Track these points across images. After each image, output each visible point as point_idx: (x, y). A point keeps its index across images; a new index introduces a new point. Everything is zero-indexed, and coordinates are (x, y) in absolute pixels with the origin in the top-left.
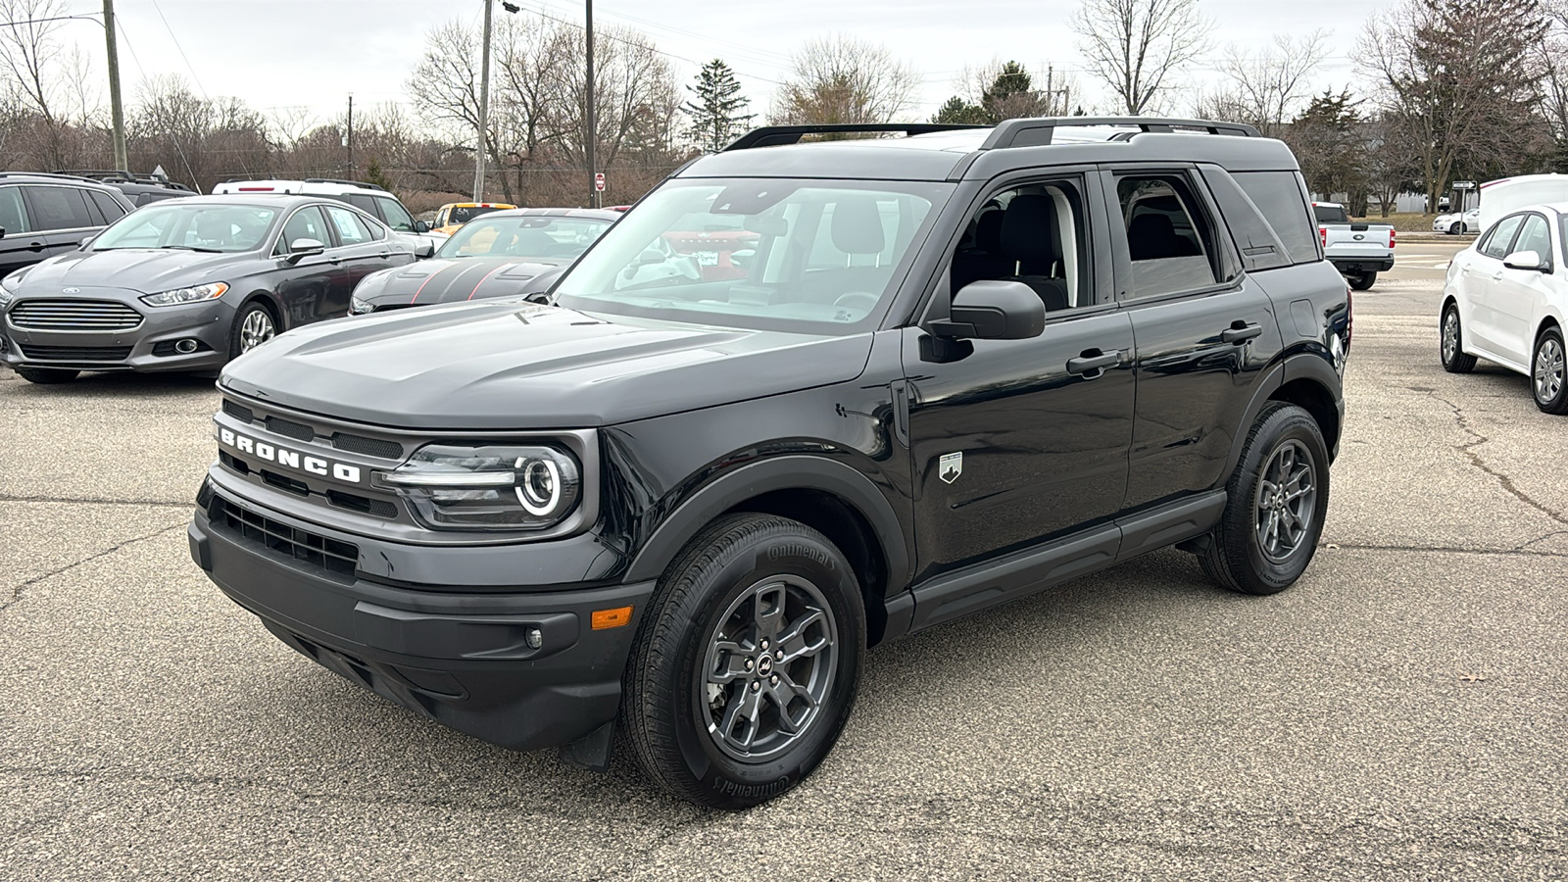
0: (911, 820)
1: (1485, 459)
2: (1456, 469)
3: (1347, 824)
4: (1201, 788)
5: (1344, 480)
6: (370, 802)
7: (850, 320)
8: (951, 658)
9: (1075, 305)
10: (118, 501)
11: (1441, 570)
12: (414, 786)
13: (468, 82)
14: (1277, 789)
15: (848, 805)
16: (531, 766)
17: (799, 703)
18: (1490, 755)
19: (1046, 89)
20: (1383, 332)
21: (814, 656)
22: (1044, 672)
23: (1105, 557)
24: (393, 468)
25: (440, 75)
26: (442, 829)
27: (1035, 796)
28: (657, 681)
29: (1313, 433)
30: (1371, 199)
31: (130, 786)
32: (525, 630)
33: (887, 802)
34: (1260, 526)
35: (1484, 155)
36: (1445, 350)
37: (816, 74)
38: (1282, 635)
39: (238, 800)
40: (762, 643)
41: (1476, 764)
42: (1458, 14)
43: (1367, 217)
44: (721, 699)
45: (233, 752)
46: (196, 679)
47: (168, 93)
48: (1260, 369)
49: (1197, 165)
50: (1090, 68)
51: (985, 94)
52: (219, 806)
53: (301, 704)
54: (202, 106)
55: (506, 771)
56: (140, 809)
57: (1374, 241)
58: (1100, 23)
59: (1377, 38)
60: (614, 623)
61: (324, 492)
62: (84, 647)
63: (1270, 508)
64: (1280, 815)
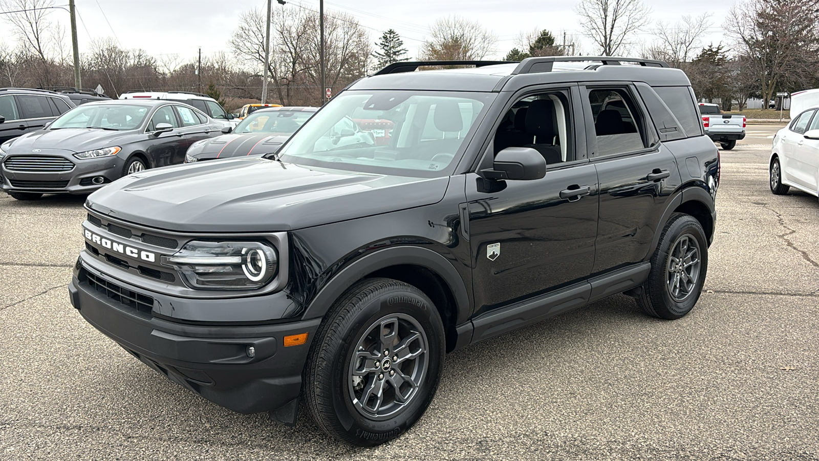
0: (468, 453)
1: (794, 242)
2: (778, 248)
3: (716, 456)
4: (633, 434)
5: (717, 254)
6: (164, 441)
7: (438, 169)
8: (497, 356)
9: (565, 160)
10: (52, 265)
11: (770, 305)
12: (190, 431)
13: (261, 41)
14: (677, 434)
15: (433, 444)
16: (257, 420)
17: (406, 385)
18: (797, 415)
19: (562, 44)
20: (739, 172)
21: (415, 359)
22: (548, 364)
23: (581, 300)
24: (172, 254)
25: (246, 37)
26: (203, 457)
27: (540, 439)
28: (322, 375)
29: (699, 230)
30: (733, 102)
31: (30, 431)
32: (246, 347)
33: (456, 442)
34: (670, 282)
35: (793, 79)
36: (772, 183)
37: (442, 36)
38: (681, 343)
39: (90, 439)
40: (385, 352)
41: (789, 420)
42: (779, 4)
43: (731, 111)
44: (361, 384)
45: (92, 411)
46: (78, 367)
47: (106, 47)
48: (669, 195)
49: (634, 83)
50: (586, 33)
51: (531, 47)
52: (79, 444)
53: (134, 382)
54: (124, 54)
55: (243, 423)
56: (34, 445)
57: (735, 124)
58: (591, 10)
59: (736, 17)
60: (297, 343)
61: (137, 267)
62: (19, 349)
63: (675, 272)
64: (678, 450)
